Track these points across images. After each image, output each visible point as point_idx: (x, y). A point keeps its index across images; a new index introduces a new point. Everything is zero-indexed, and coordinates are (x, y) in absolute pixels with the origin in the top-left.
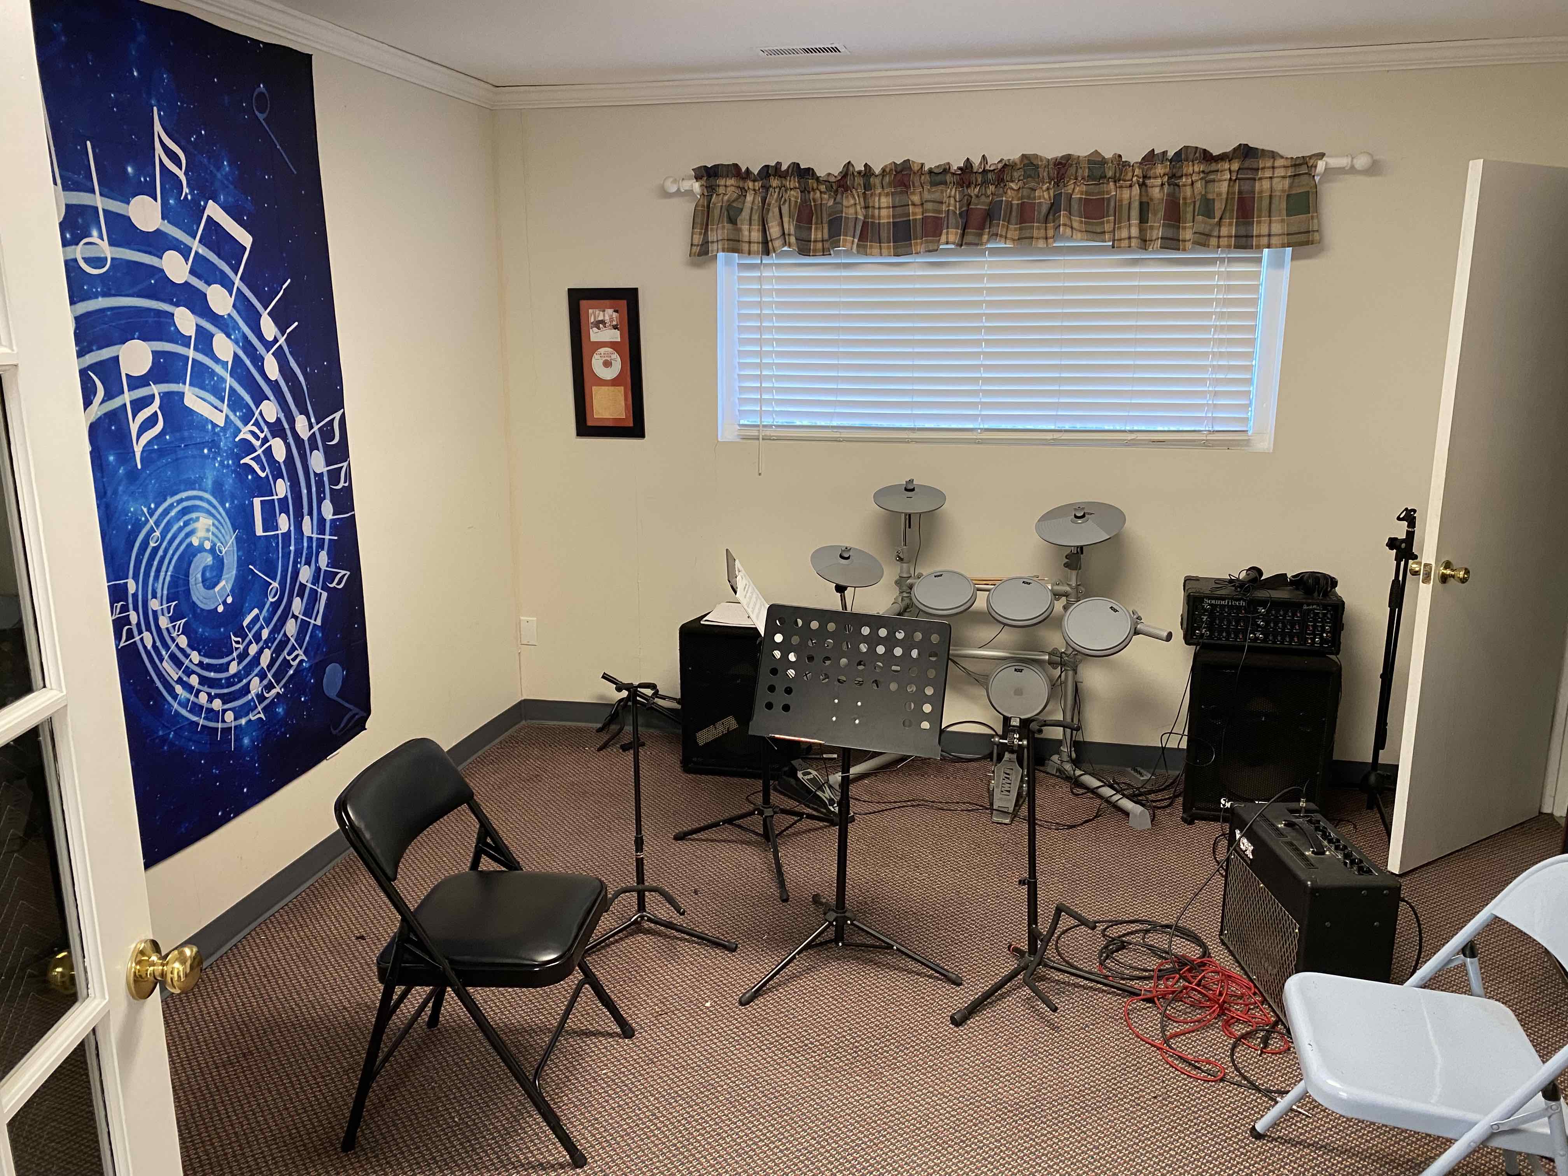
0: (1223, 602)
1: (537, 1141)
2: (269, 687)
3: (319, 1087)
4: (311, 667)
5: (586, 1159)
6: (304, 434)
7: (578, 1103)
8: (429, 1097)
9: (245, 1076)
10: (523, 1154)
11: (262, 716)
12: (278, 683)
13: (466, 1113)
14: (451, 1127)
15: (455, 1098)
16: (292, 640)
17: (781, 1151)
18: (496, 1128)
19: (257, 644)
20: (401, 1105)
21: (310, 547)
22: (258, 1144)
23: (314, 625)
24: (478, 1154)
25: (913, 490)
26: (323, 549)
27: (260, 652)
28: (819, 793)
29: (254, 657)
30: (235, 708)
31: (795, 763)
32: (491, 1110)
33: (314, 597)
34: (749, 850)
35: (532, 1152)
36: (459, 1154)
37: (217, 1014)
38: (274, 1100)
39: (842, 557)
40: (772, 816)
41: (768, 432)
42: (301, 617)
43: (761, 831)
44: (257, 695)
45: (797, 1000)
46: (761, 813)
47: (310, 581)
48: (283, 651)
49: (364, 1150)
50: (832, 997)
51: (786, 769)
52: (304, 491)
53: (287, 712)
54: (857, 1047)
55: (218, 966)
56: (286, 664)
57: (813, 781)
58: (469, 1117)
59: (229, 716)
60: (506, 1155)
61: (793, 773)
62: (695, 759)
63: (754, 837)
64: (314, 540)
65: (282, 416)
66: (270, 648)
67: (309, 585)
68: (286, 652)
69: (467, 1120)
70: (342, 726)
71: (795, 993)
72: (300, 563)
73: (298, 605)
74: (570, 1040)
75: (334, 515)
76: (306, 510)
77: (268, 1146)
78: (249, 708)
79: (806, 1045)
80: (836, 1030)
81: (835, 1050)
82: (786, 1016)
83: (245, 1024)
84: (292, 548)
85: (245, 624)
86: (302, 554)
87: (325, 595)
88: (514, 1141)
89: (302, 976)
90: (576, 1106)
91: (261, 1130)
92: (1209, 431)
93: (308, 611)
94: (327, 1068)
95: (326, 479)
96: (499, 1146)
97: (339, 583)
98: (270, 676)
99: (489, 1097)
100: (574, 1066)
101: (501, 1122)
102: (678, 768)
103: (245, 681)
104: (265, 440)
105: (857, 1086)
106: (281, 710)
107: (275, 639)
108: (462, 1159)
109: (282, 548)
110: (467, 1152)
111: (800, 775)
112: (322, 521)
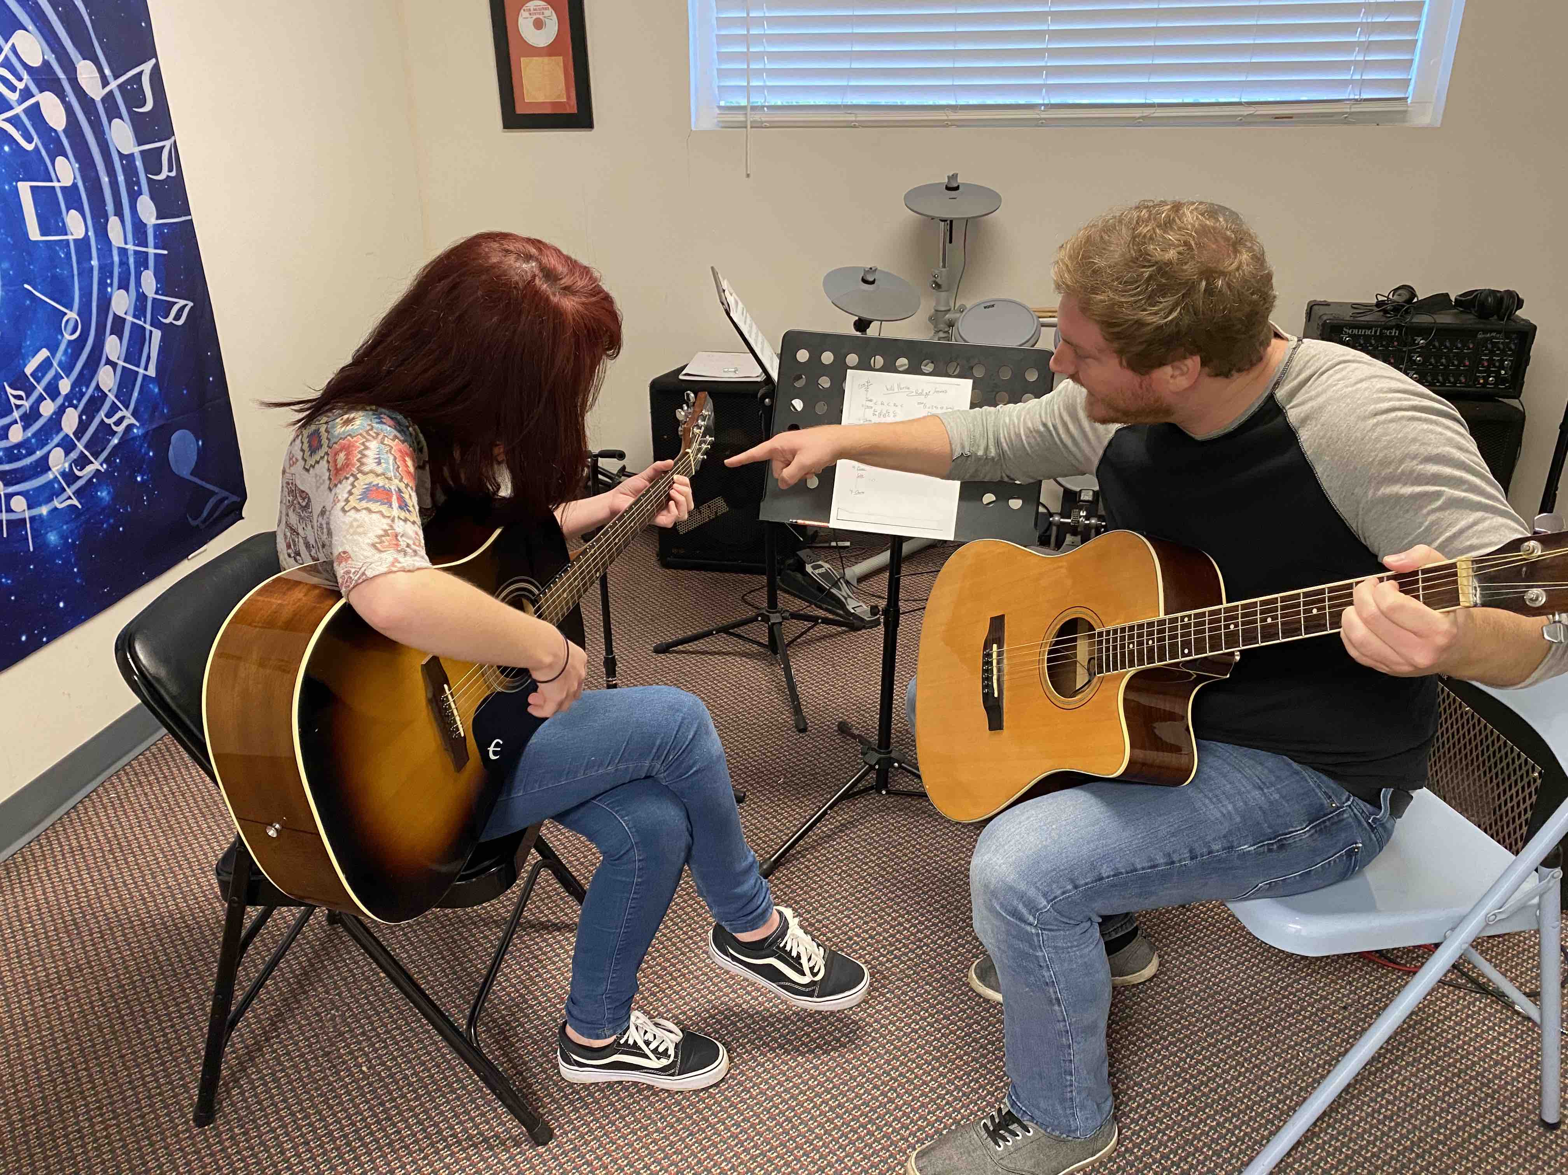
0: (1368, 332)
1: (480, 1102)
2: (82, 462)
3: (171, 1020)
4: (145, 435)
5: (552, 1130)
6: (96, 92)
7: (538, 1037)
8: (327, 1034)
9: (68, 1004)
10: (461, 1123)
11: (75, 502)
12: (96, 455)
13: (379, 1057)
14: (356, 1081)
15: (363, 1034)
16: (111, 397)
17: (832, 1109)
18: (421, 1080)
19: (53, 400)
20: (286, 1046)
21: (124, 263)
22: (76, 1116)
23: (145, 376)
24: (394, 1125)
25: (957, 188)
26: (147, 268)
27: (61, 411)
28: (834, 591)
29: (51, 419)
30: (28, 491)
31: (802, 554)
32: (415, 1052)
33: (139, 338)
34: (750, 663)
35: (472, 1119)
36: (368, 1126)
37: (39, 910)
38: (105, 1042)
39: (865, 281)
40: (780, 623)
41: (757, 117)
42: (121, 363)
43: (765, 640)
44: (64, 474)
45: (832, 870)
46: (766, 619)
47: (131, 312)
48: (98, 410)
49: (228, 1122)
50: (878, 865)
51: (791, 561)
52: (105, 180)
53: (114, 498)
54: (920, 940)
55: (48, 838)
56: (106, 431)
57: (826, 576)
58: (383, 1064)
59: (19, 504)
60: (436, 1125)
61: (800, 567)
62: (674, 551)
63: (755, 648)
64: (131, 253)
65: (52, 59)
66: (76, 407)
67: (130, 318)
68: (102, 414)
69: (379, 1068)
70: (205, 514)
71: (828, 859)
72: (111, 285)
73: (113, 347)
74: (526, 938)
75: (157, 218)
76: (110, 207)
77: (90, 1119)
78: (51, 492)
79: (850, 939)
80: (889, 915)
81: (891, 945)
82: (819, 894)
83: (76, 924)
84: (95, 263)
85: (29, 370)
86: (112, 273)
87: (157, 334)
88: (448, 1102)
89: (162, 850)
90: (535, 1042)
91: (82, 1092)
92: (1356, 100)
93: (134, 354)
94: (184, 989)
95: (139, 163)
96: (426, 1112)
97: (178, 317)
98: (80, 446)
99: (412, 1030)
100: (531, 978)
101: (429, 1070)
102: (653, 560)
103: (39, 454)
104: (26, 94)
105: (927, 1001)
106: (104, 494)
107: (83, 395)
108: (372, 1134)
109: (78, 263)
110: (378, 1122)
111: (809, 569)
112: (139, 228)
